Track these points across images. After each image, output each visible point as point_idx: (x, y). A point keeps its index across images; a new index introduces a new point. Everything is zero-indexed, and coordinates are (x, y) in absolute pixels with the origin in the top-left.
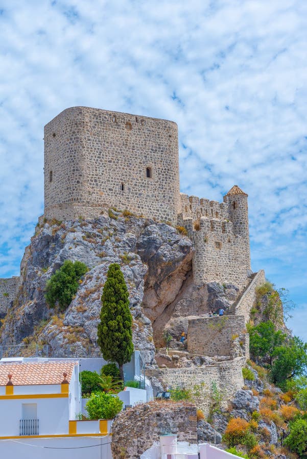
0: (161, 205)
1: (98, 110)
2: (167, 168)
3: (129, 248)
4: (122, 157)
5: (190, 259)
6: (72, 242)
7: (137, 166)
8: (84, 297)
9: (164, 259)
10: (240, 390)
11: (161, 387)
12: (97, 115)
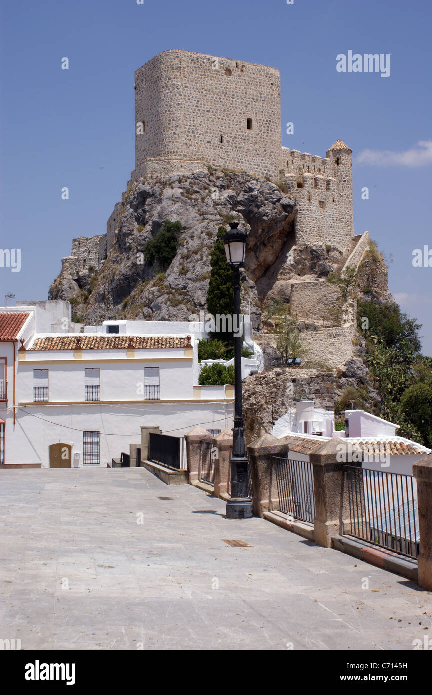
0: (262, 160)
2: (269, 120)
3: (231, 206)
4: (221, 106)
5: (293, 219)
6: (171, 199)
7: (237, 117)
8: (186, 257)
10: (349, 358)
12: (195, 59)
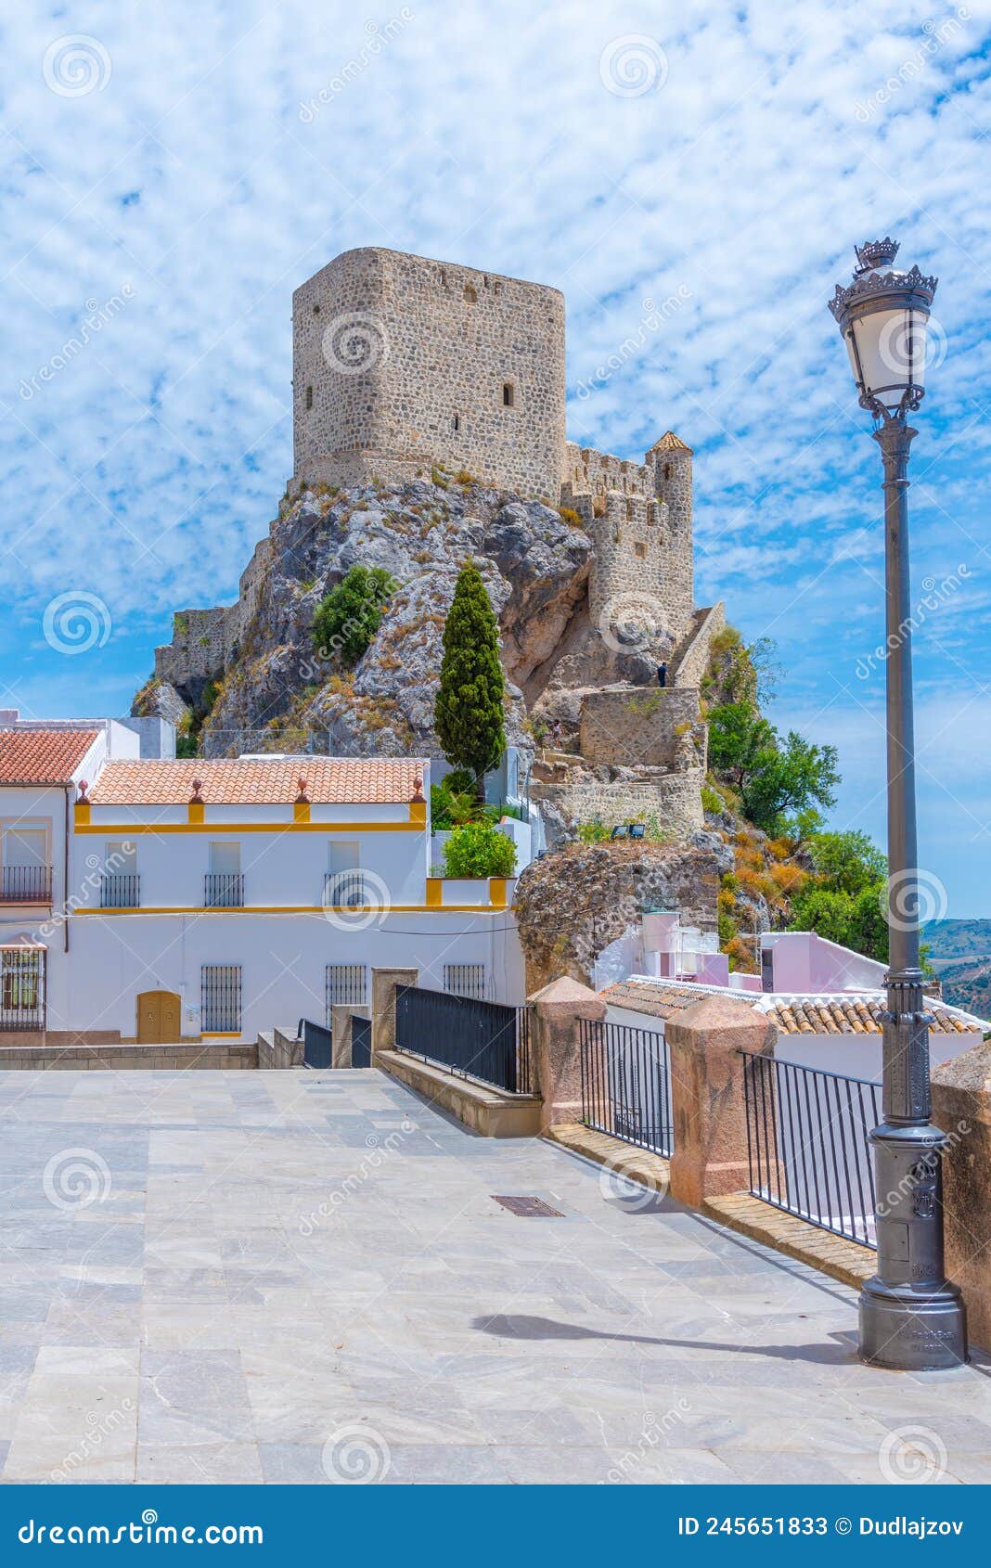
0: (531, 464)
1: (410, 257)
2: (543, 388)
3: (475, 547)
4: (456, 359)
5: (585, 576)
6: (364, 530)
7: (485, 381)
8: (394, 641)
9: (537, 572)
10: (699, 831)
11: (562, 821)
12: (408, 266)
